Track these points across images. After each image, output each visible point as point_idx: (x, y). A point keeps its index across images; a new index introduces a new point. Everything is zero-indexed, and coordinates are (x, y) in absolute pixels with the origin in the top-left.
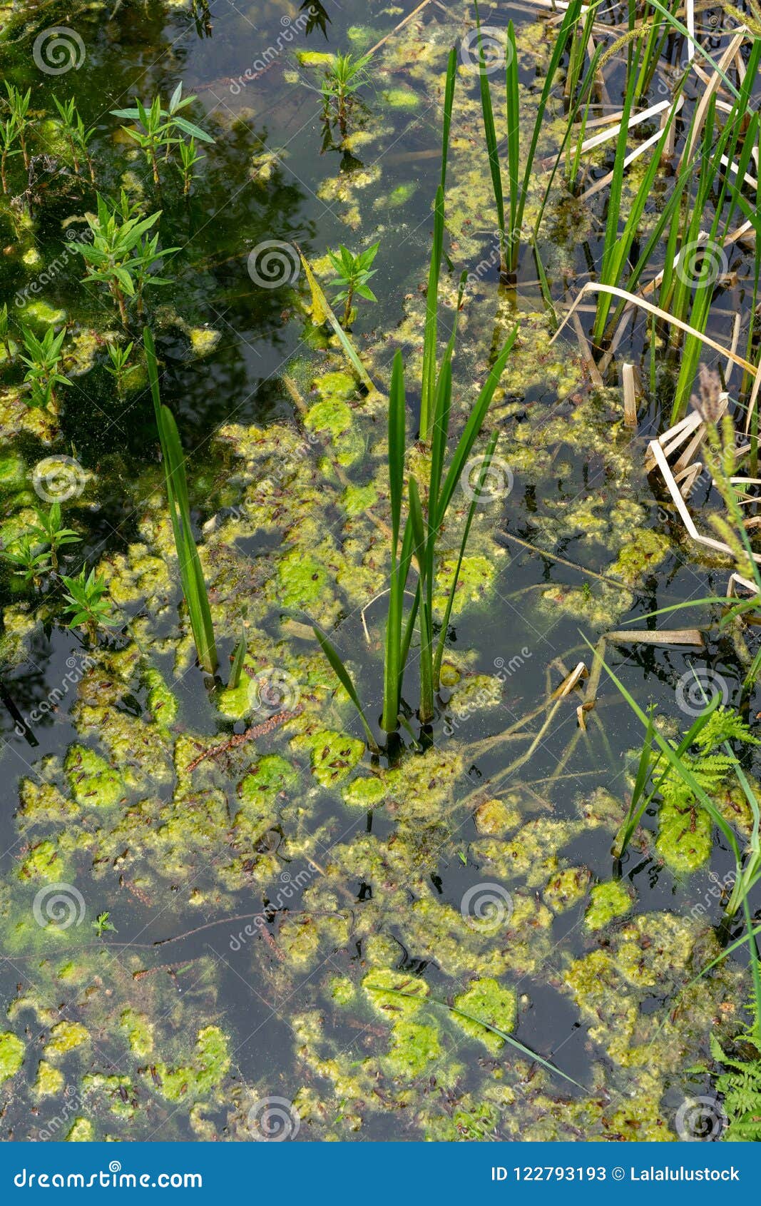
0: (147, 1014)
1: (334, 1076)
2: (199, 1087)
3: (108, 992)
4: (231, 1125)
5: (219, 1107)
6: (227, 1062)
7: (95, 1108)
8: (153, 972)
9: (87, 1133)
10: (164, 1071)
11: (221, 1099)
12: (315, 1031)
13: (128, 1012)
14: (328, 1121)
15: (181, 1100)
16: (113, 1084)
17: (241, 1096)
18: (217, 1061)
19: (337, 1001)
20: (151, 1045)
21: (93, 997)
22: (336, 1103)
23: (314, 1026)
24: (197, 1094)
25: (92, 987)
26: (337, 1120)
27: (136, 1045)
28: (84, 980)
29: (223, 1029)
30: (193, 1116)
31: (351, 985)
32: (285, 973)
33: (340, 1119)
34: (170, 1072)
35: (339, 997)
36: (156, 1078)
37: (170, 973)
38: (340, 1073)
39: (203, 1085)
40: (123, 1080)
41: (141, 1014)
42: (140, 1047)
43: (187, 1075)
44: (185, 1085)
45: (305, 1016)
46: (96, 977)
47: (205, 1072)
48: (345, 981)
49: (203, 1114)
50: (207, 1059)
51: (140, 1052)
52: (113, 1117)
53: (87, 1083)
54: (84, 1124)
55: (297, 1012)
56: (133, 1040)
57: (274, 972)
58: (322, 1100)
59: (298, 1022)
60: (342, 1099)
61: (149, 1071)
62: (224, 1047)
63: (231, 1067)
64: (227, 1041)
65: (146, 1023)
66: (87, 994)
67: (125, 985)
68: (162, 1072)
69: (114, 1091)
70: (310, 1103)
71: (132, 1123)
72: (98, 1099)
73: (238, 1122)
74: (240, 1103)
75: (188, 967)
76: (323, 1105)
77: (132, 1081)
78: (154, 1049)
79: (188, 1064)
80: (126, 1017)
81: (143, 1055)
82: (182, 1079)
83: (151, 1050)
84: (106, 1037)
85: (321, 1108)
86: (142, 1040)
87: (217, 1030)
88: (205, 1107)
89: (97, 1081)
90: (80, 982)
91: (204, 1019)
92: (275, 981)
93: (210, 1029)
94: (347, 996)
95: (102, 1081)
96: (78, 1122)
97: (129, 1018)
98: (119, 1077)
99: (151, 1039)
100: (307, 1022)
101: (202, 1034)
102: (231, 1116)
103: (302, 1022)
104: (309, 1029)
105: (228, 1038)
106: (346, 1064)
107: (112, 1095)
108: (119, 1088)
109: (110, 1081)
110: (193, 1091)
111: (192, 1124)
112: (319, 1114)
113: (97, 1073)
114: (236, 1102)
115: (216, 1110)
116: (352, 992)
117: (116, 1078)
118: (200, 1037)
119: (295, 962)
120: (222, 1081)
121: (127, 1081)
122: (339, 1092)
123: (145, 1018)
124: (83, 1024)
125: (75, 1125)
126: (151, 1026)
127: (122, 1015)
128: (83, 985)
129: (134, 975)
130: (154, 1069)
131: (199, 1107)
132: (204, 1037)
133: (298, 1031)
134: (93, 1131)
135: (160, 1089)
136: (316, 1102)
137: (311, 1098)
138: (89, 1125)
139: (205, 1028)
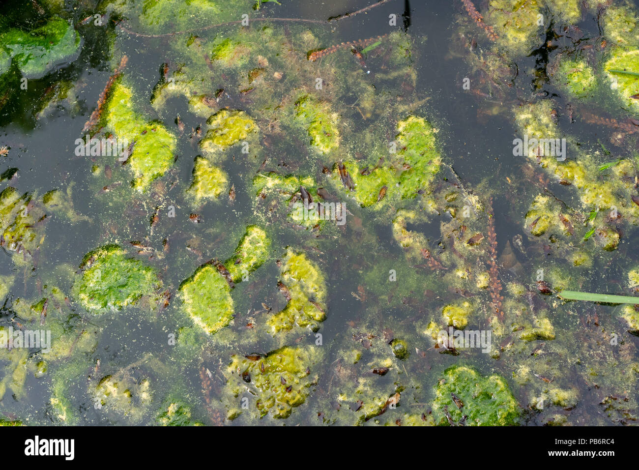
0: (329, 101)
1: (578, 182)
2: (402, 192)
3: (277, 75)
4: (445, 238)
5: (429, 217)
6: (437, 160)
7: (270, 214)
8: (333, 50)
9: (261, 244)
10: (357, 170)
11: (431, 206)
12: (547, 126)
13: (305, 98)
14: (573, 236)
15: (379, 206)
16: (291, 185)
17: (457, 203)
18: (424, 159)
19: (571, 90)
20: (337, 139)
21: (259, 81)
22: (583, 215)
23: (545, 119)
24: (399, 198)
25: (254, 69)
26: (587, 236)
27: (318, 139)
28: (246, 61)
29: (428, 121)
30: (397, 227)
31: (589, 70)
32: (499, 56)
33: (589, 234)
34: (364, 172)
35: (576, 84)
36: (346, 179)
37: (354, 52)
38: (585, 178)
39: (409, 187)
40: (304, 181)
41: (320, 101)
42: (323, 141)
43: (384, 175)
44: (384, 188)
45: (532, 107)
46: (260, 57)
47: (410, 173)
48: (581, 65)
49: (408, 224)
50: (411, 156)
51: (322, 147)
52: (292, 225)
53: (258, 183)
54: (257, 233)
55: (521, 103)
56: (314, 132)
57: (484, 55)
58: (565, 209)
59: (523, 116)
60: (591, 209)
61: (337, 171)
62: (432, 142)
63: (441, 167)
64: (435, 135)
65: (328, 112)
66: (250, 79)
67: (297, 66)
68: (354, 172)
69: (293, 195)
70: (550, 215)
71: (318, 233)
72: (273, 203)
73: (456, 235)
74: (457, 211)
75: (376, 45)
76: (567, 217)
77: (316, 181)
78: (341, 143)
79: (386, 162)
80: (303, 106)
81: (327, 151)
82: (379, 181)
83: (337, 145)
84: (278, 130)
85: (565, 222)
86: (325, 133)
87: (421, 121)
88: (411, 215)
89: (271, 183)
90: (240, 64)
91: (402, 108)
92: (487, 67)
93: (412, 119)
94: (585, 83)
95: (277, 181)
96: (250, 230)
97: (306, 106)
98: (299, 177)
99: (336, 131)
100: (535, 117)
101: (402, 126)
102: (445, 228)
103: (530, 116)
104: (540, 125)
105: (436, 131)
106: (593, 166)
107: (291, 199)
108: (300, 190)
109: (288, 181)
110: (394, 196)
111: (396, 236)
112: (562, 227)
113: (270, 172)
114: (452, 210)
115: (425, 219)
116: (592, 79)
117: (295, 179)
118: (400, 129)
119: (511, 42)
120: (431, 184)
121: (309, 182)
122: (586, 200)
123: (327, 107)
124: (249, 113)
125: (247, 234)
126: (335, 115)
127: (297, 103)
128: (244, 67)
129: (308, 54)
130: (343, 168)
131: (402, 216)
132: (405, 129)
133: (525, 126)
134: (269, 241)
135: (352, 193)
136: (557, 213)
137: (550, 208)
138: (263, 234)
139: (406, 119)
